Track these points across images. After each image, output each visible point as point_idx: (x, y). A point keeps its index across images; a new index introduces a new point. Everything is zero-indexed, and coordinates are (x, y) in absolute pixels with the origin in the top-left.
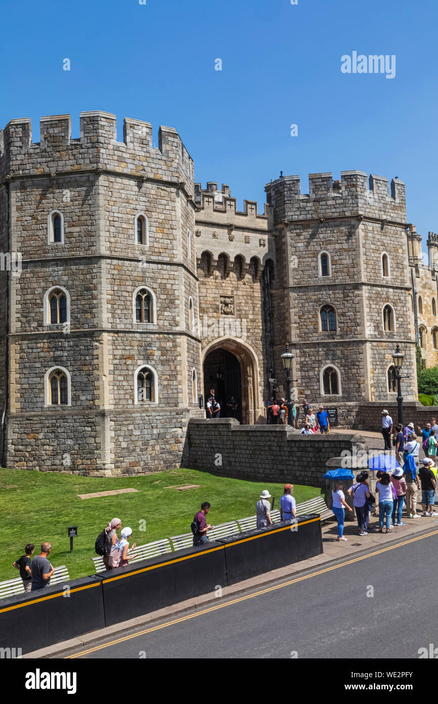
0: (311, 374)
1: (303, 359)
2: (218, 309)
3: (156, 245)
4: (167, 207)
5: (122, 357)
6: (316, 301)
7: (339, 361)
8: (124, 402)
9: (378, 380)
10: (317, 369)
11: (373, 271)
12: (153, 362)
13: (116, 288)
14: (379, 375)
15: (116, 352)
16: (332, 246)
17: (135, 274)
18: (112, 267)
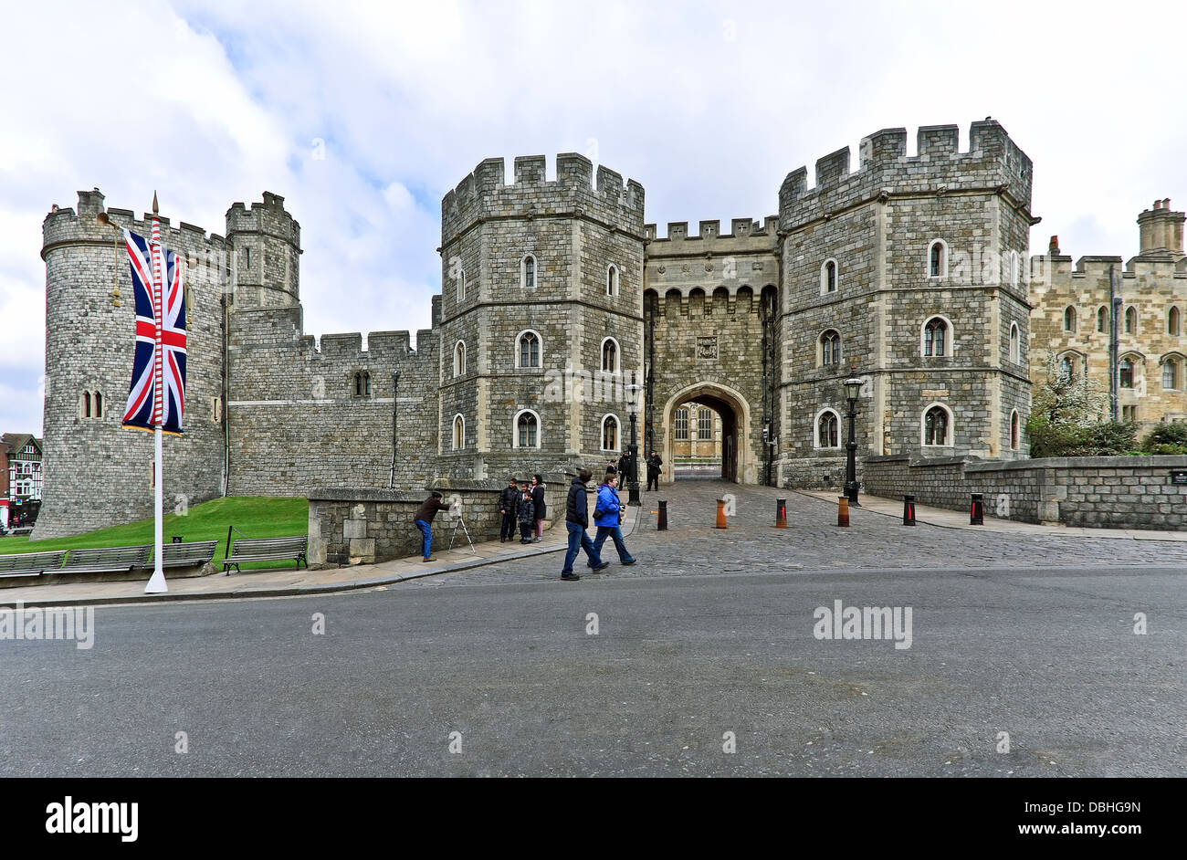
0: (803, 421)
1: (794, 404)
2: (694, 353)
3: (545, 284)
4: (561, 242)
5: (500, 402)
6: (815, 328)
7: (840, 403)
8: (502, 446)
9: (901, 427)
10: (811, 415)
11: (906, 272)
12: (536, 407)
13: (496, 335)
14: (904, 419)
15: (494, 398)
16: (841, 250)
17: (519, 318)
18: (494, 314)
